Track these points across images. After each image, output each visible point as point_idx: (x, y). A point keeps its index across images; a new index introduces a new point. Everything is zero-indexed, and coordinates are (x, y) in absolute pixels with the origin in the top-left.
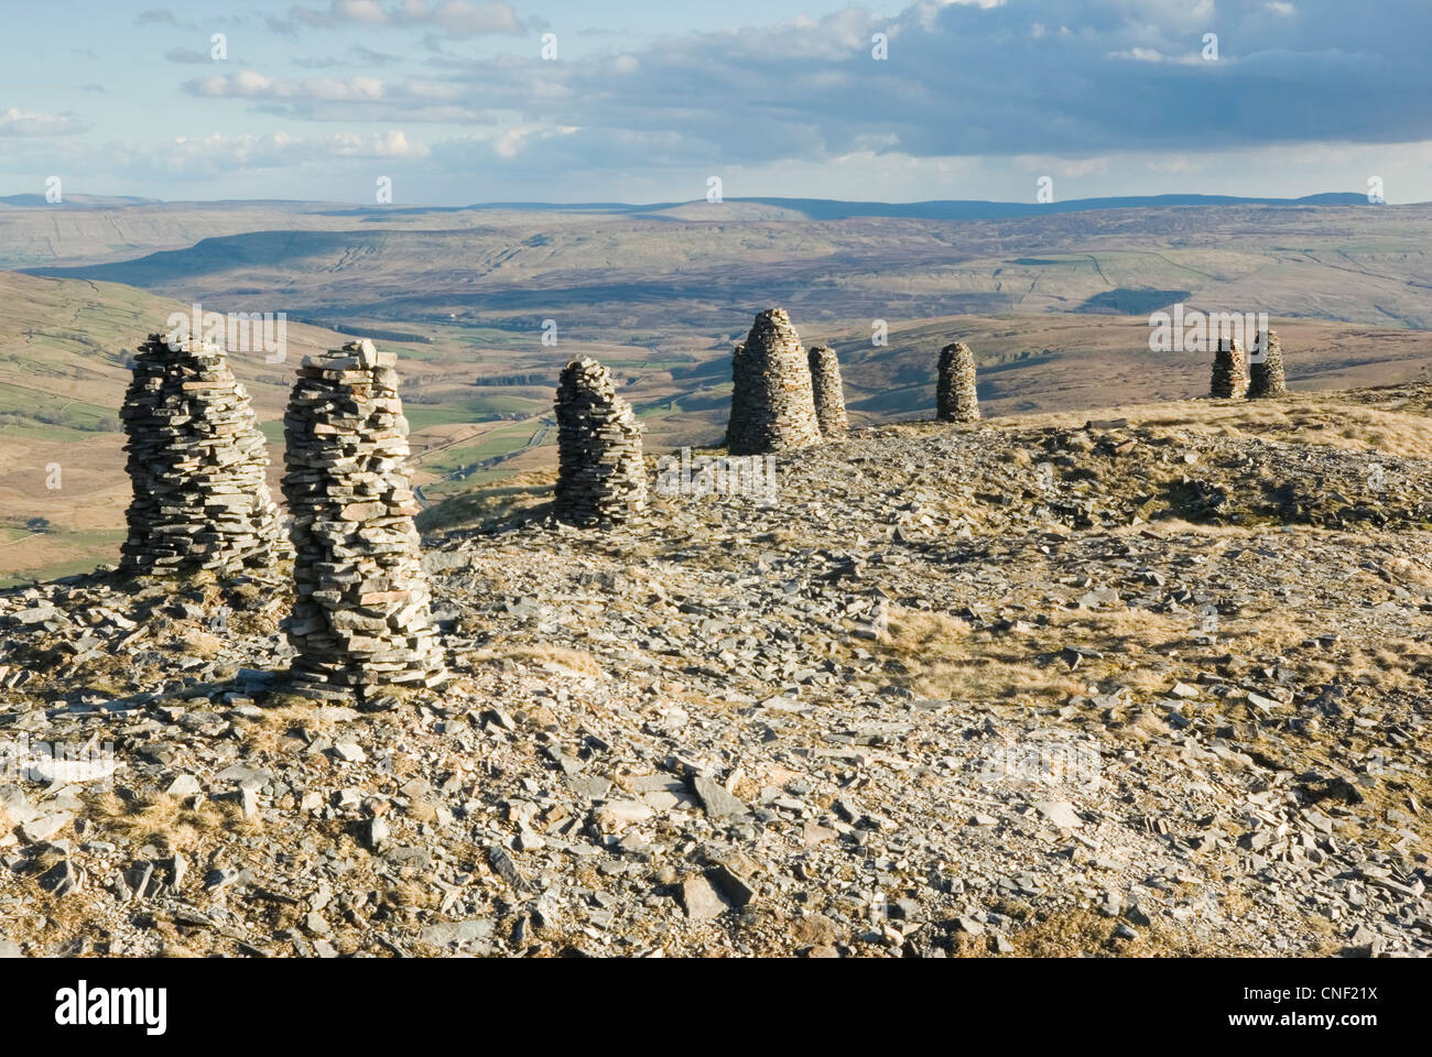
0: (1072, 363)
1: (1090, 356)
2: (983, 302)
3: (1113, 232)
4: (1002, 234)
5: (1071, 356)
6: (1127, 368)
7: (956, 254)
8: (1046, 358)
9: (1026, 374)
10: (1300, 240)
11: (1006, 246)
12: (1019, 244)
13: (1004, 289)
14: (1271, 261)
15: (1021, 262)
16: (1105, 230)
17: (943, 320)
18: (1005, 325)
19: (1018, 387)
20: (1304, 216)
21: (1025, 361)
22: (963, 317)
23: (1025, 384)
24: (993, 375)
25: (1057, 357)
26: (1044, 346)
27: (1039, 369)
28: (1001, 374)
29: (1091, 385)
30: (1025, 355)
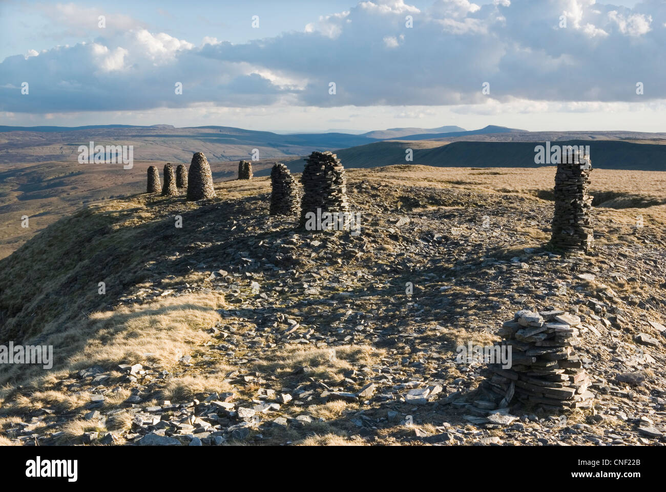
0: (87, 175)
1: (93, 172)
2: (57, 157)
3: (97, 135)
4: (62, 136)
5: (87, 173)
6: (104, 176)
7: (48, 142)
8: (79, 173)
9: (73, 178)
10: (152, 138)
11: (63, 140)
12: (68, 139)
13: (64, 153)
14: (143, 144)
15: (68, 145)
16: (93, 135)
17: (45, 162)
18: (66, 164)
19: (71, 183)
20: (153, 131)
21: (72, 174)
22: (52, 162)
23: (73, 182)
24: (62, 179)
25: (83, 173)
26: (78, 170)
27: (78, 176)
28: (65, 179)
29: (94, 181)
30: (72, 173)
